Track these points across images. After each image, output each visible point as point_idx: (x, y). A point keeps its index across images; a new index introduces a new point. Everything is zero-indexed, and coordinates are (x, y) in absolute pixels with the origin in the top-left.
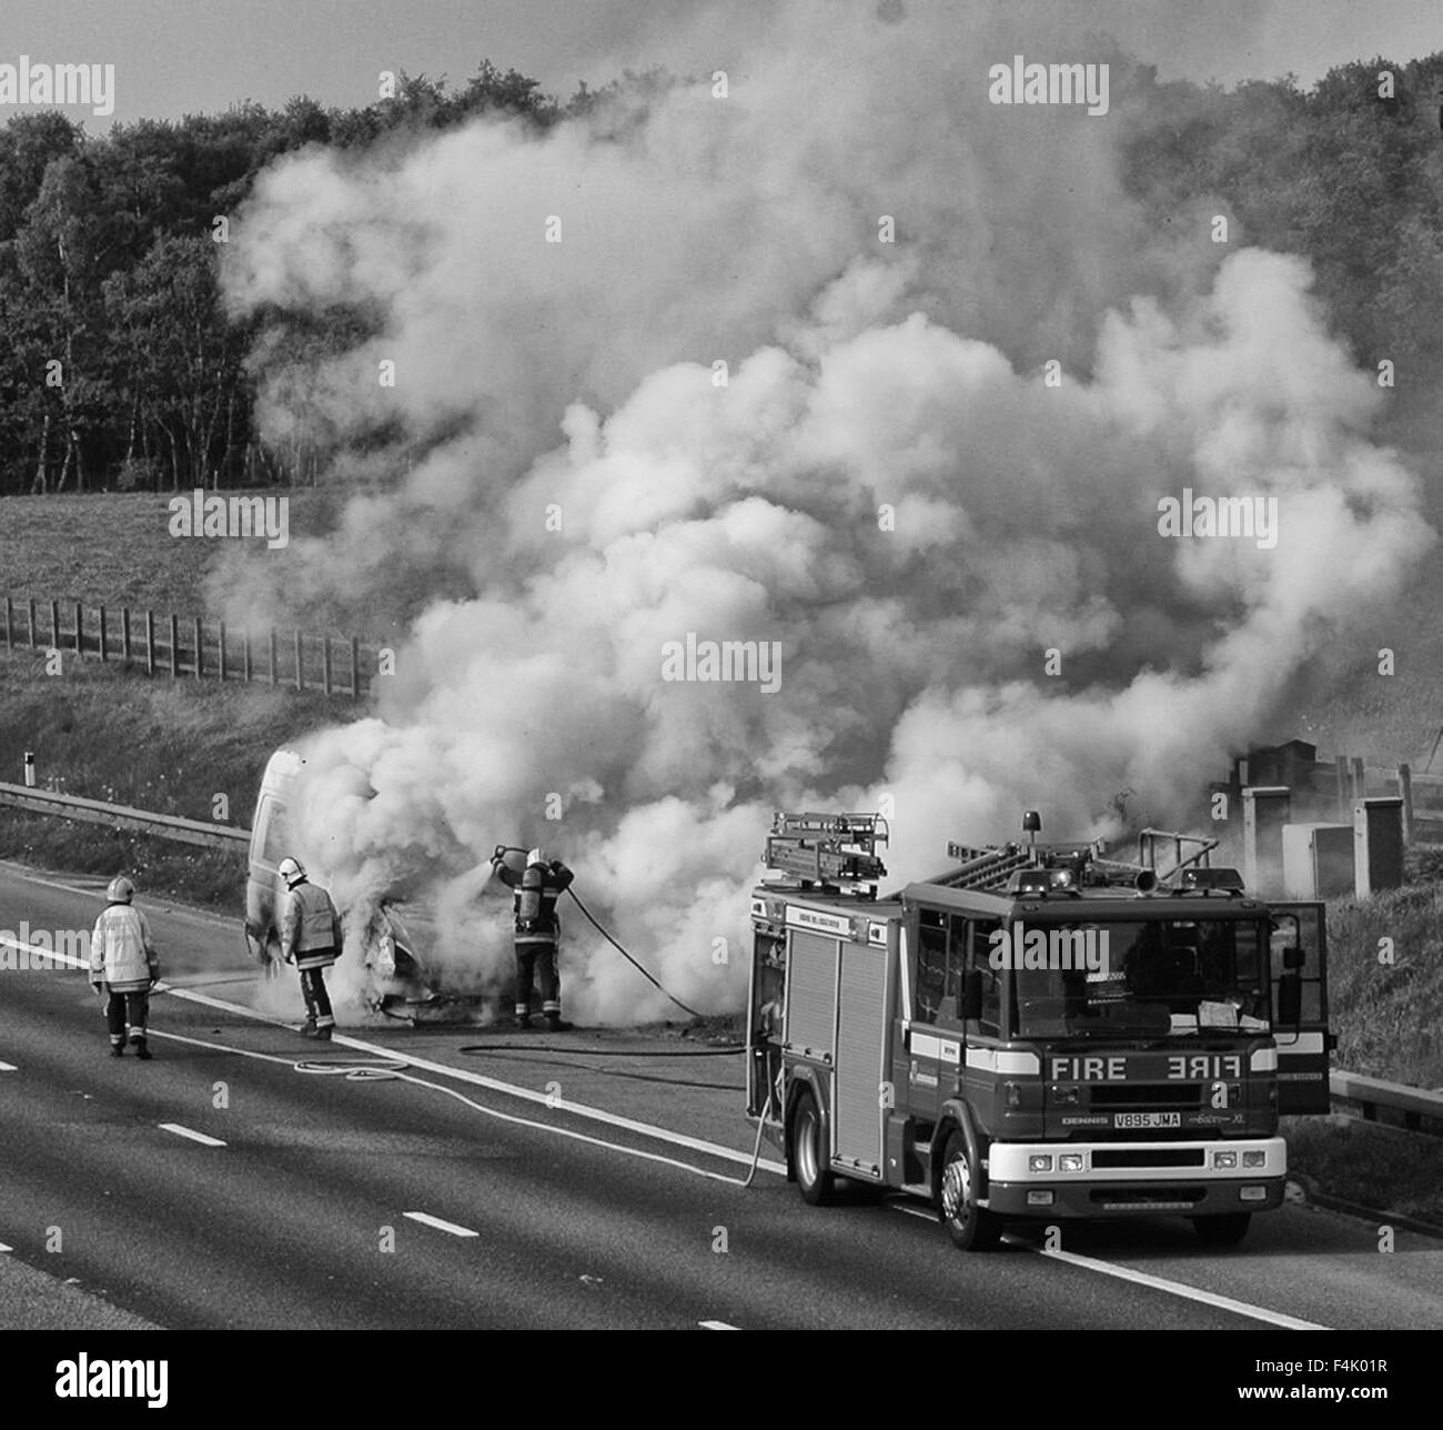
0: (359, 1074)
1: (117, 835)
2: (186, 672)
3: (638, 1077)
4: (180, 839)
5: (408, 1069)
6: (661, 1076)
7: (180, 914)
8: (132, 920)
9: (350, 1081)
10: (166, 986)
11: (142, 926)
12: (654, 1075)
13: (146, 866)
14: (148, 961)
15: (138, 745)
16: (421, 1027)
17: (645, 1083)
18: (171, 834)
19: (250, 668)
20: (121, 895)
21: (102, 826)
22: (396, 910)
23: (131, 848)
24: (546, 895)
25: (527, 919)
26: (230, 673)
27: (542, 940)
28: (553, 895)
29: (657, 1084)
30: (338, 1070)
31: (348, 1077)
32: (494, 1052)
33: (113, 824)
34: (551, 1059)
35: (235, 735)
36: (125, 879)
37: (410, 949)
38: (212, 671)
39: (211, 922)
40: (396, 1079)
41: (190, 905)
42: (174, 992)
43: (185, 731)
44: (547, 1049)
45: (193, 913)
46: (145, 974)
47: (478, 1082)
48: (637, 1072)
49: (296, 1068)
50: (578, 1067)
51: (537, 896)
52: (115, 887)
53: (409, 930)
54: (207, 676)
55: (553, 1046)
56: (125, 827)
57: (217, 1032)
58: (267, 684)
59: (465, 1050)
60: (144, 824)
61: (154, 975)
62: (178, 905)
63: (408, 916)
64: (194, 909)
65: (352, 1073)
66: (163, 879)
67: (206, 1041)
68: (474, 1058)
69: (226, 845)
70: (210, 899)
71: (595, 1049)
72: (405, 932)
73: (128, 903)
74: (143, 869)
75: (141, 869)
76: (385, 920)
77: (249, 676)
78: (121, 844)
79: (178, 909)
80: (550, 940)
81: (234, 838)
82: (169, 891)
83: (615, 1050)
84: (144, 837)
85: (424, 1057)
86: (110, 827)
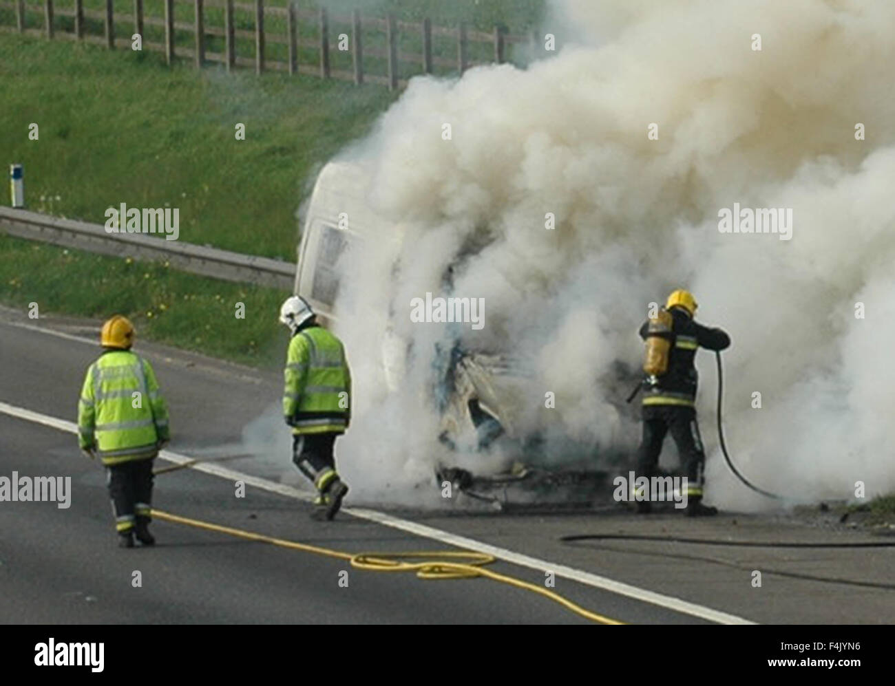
0: (432, 570)
1: (127, 269)
2: (214, 63)
3: (783, 574)
4: (206, 273)
5: (496, 564)
6: (813, 574)
7: (206, 369)
8: (133, 370)
9: (421, 579)
10: (188, 460)
11: (146, 378)
12: (805, 573)
13: (162, 307)
14: (154, 420)
15: (153, 155)
16: (510, 510)
17: (795, 581)
18: (194, 268)
19: (294, 58)
20: (117, 338)
21: (107, 258)
22: (480, 364)
23: (144, 287)
24: (680, 345)
25: (653, 371)
26: (268, 65)
27: (673, 401)
28: (690, 346)
29: (809, 582)
30: (406, 566)
31: (420, 574)
32: (603, 542)
33: (122, 255)
34: (674, 551)
35: (276, 143)
36: (124, 319)
37: (497, 412)
38: (248, 61)
39: (246, 378)
40: (479, 576)
41: (220, 357)
42: (199, 467)
43: (213, 137)
44: (670, 539)
45: (223, 367)
46: (150, 436)
47: (583, 580)
48: (784, 568)
49: (353, 563)
50: (709, 561)
51: (667, 345)
52: (109, 330)
53: (497, 388)
54: (242, 67)
55: (677, 534)
56: (138, 258)
57: (253, 517)
58: (317, 78)
59: (568, 539)
60: (161, 254)
61: (162, 438)
62: (203, 356)
63: (495, 370)
64: (224, 362)
65: (423, 568)
66: (184, 323)
67: (240, 529)
68: (577, 550)
69: (265, 281)
70: (244, 350)
71: (730, 539)
72: (491, 391)
73: (126, 349)
74: (159, 312)
75: (158, 312)
76: (465, 376)
77: (295, 68)
78: (131, 279)
79: (205, 363)
80: (685, 403)
81: (275, 273)
82: (193, 339)
83: (754, 540)
84: (161, 272)
85: (513, 549)
86: (116, 258)
